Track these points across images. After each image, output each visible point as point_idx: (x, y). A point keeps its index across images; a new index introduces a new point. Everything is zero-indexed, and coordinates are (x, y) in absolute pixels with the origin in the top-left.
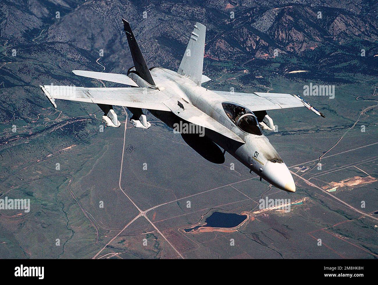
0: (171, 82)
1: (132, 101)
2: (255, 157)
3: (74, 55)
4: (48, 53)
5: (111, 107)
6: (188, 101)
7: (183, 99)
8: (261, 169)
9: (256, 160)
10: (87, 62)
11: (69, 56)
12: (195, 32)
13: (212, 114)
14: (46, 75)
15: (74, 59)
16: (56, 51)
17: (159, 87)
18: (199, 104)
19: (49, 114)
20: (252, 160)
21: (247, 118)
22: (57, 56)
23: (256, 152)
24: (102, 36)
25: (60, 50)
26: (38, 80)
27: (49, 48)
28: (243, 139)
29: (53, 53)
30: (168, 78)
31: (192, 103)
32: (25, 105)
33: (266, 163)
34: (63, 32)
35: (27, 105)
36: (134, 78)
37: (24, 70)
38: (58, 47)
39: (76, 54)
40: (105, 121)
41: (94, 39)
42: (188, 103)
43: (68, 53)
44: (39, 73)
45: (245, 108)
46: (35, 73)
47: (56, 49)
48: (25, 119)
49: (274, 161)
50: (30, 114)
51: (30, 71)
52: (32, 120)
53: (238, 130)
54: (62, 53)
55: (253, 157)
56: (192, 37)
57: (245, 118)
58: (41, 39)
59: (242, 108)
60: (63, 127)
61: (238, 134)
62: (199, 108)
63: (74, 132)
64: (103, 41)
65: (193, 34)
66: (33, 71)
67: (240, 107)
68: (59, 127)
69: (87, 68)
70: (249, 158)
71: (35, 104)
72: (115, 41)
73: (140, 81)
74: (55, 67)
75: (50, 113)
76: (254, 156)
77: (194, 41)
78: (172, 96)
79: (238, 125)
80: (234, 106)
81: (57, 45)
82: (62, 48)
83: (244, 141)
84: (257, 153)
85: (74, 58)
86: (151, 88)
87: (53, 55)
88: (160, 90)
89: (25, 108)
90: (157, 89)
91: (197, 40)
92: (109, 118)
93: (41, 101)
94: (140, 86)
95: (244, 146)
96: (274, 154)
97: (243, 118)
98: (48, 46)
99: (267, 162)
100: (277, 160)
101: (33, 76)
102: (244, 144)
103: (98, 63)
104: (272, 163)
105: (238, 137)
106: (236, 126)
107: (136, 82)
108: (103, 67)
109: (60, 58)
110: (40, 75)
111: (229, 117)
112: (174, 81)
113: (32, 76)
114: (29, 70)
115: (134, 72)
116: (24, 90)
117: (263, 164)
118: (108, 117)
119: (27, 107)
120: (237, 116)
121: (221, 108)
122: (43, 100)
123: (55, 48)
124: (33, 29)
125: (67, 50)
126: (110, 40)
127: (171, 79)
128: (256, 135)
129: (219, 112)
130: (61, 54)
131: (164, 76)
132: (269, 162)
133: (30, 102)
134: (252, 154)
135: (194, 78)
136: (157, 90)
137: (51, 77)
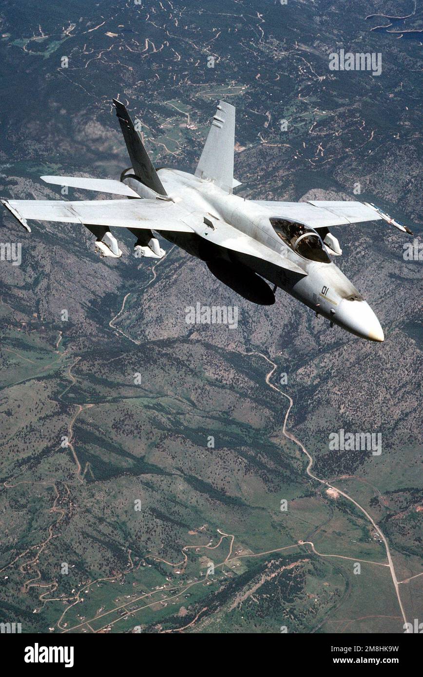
0: (189, 190)
1: (136, 219)
2: (324, 293)
3: (220, 371)
4: (162, 368)
5: (107, 229)
6: (218, 216)
7: (209, 214)
8: (333, 311)
9: (325, 297)
10: (252, 388)
11: (210, 374)
12: (218, 116)
13: (256, 235)
14: (178, 437)
15: (221, 382)
16: (180, 363)
17: (172, 198)
18: (235, 222)
19: (206, 546)
20: (319, 298)
21: (307, 239)
22: (183, 376)
23: (324, 287)
24: (267, 316)
25: (187, 360)
26: (162, 450)
27: (163, 355)
28: (304, 269)
29: (173, 367)
30: (184, 183)
31: (224, 219)
32: (151, 526)
33: (340, 302)
34: (178, 309)
35: (154, 524)
36: (132, 184)
37: (125, 426)
38: (181, 351)
39: (225, 370)
40: (100, 249)
41: (248, 322)
42: (218, 219)
43: (206, 366)
44: (162, 432)
45: (304, 225)
46: (151, 432)
47: (178, 358)
48: (157, 566)
49: (352, 298)
50: (165, 551)
51: (141, 426)
52: (173, 567)
53: (296, 257)
54: (192, 366)
55: (320, 294)
56: (215, 122)
57: (305, 239)
58: (128, 321)
59: (300, 225)
60: (255, 593)
61: (297, 262)
62: (235, 226)
63: (284, 604)
64: (270, 328)
65: (215, 119)
66: (147, 427)
67: (296, 223)
68: (247, 593)
69: (254, 405)
70: (315, 295)
71: (172, 521)
72: (297, 329)
73: (142, 189)
74: (186, 407)
75: (210, 544)
76: (322, 293)
77: (217, 128)
78: (194, 211)
79: (295, 250)
80: (288, 222)
81: (179, 348)
82: (191, 355)
83: (306, 272)
84: (326, 288)
85: (222, 380)
86: (159, 199)
87: (173, 371)
88: (174, 202)
89: (152, 535)
90: (170, 200)
91: (222, 127)
92: (105, 244)
93: (183, 511)
94: (143, 196)
95: (306, 280)
96: (351, 290)
97: (302, 240)
98: (159, 351)
99: (342, 301)
100: (356, 297)
101: (150, 440)
102: (306, 275)
103: (271, 386)
104: (349, 302)
105: (297, 266)
106: (293, 251)
107: (136, 191)
108: (287, 398)
109: (189, 379)
110: (166, 437)
111: (281, 238)
112: (194, 188)
113: (147, 439)
114: (137, 426)
115: (131, 177)
116: (141, 486)
117: (336, 304)
118: (103, 242)
119: (155, 531)
120: (292, 236)
121: (269, 225)
122: (186, 507)
123: (175, 356)
124: (104, 295)
125: (202, 360)
126: (286, 325)
127: (189, 186)
128: (323, 263)
129: (266, 231)
130: (191, 370)
131: (178, 181)
132: (345, 301)
133: (160, 516)
134: (318, 290)
135: (221, 184)
136: (171, 202)
137: (190, 443)
